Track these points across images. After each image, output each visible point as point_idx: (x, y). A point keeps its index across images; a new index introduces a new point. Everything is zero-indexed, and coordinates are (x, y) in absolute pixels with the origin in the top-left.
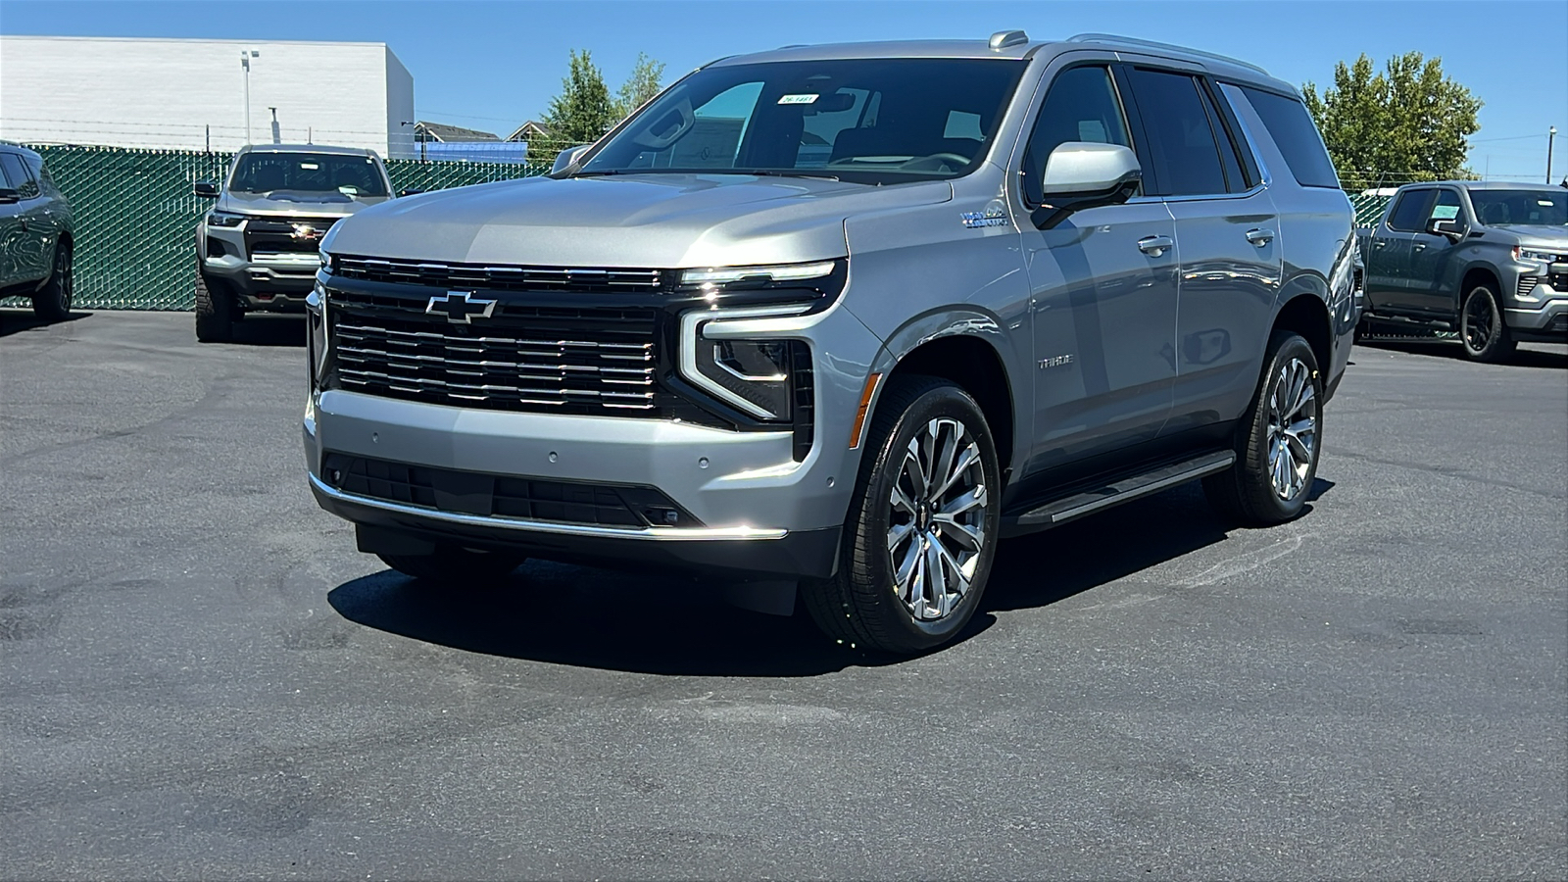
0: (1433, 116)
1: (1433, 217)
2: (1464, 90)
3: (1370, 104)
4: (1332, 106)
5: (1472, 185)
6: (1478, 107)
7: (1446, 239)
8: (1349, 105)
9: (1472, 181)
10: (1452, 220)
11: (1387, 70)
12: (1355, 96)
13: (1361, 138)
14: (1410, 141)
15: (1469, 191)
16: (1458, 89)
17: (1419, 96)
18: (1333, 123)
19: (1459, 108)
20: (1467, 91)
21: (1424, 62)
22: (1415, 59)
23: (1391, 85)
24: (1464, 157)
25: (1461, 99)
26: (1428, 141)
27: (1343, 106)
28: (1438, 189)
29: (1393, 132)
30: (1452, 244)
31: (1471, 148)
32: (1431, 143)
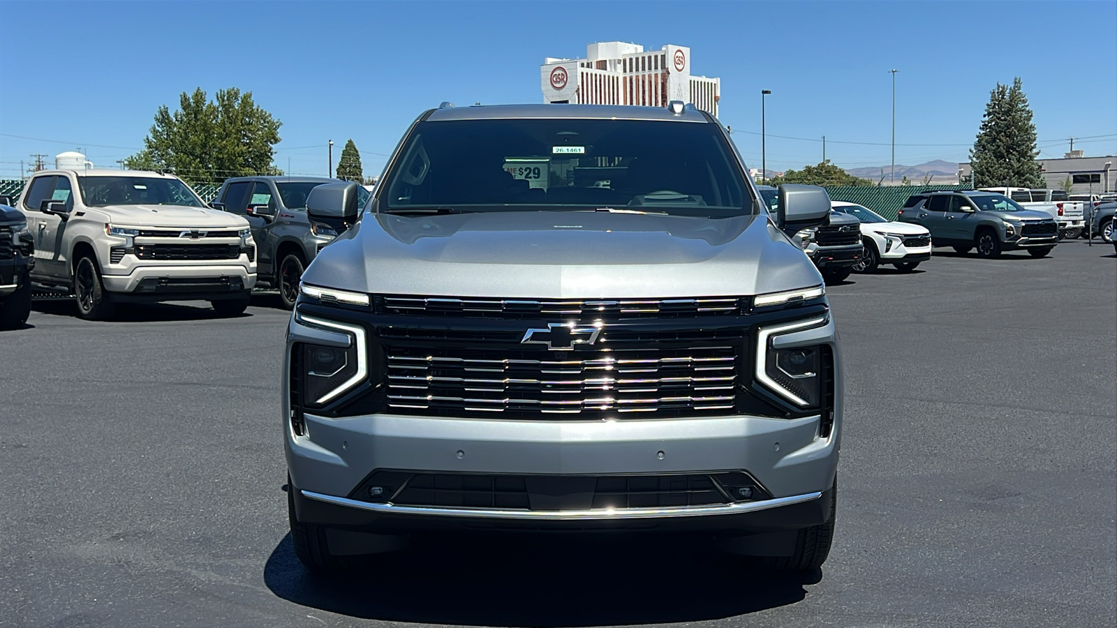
0: (250, 131)
1: (252, 203)
2: (267, 114)
3: (208, 122)
4: (181, 123)
5: (278, 179)
6: (279, 126)
7: (263, 220)
8: (193, 122)
9: (277, 176)
10: (266, 205)
11: (216, 100)
12: (195, 117)
13: (204, 146)
14: (236, 148)
15: (276, 183)
16: (264, 113)
17: (240, 117)
18: (183, 135)
19: (266, 126)
20: (270, 115)
21: (241, 95)
22: (235, 93)
23: (220, 109)
24: (271, 159)
25: (267, 120)
26: (248, 148)
27: (189, 123)
28: (254, 182)
29: (225, 142)
30: (267, 223)
31: (275, 153)
32: (250, 149)
